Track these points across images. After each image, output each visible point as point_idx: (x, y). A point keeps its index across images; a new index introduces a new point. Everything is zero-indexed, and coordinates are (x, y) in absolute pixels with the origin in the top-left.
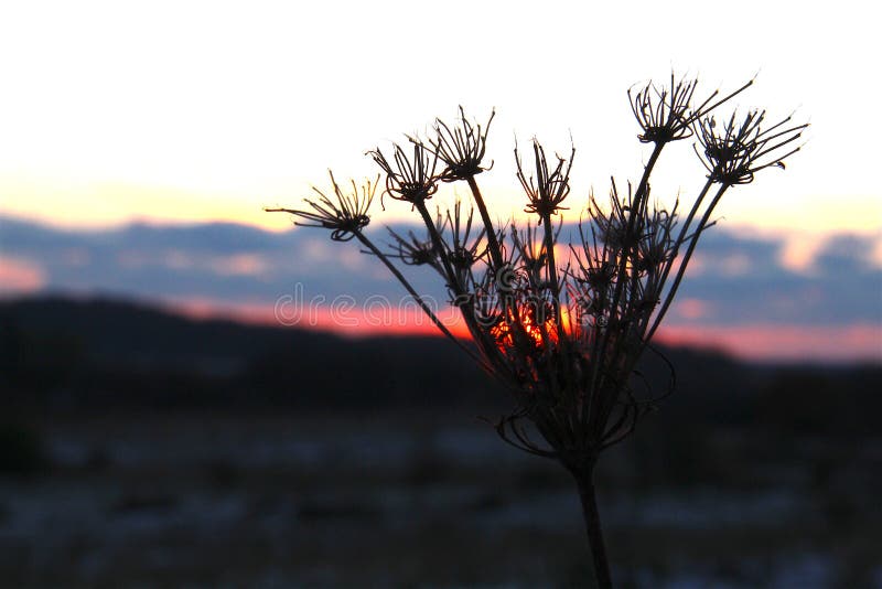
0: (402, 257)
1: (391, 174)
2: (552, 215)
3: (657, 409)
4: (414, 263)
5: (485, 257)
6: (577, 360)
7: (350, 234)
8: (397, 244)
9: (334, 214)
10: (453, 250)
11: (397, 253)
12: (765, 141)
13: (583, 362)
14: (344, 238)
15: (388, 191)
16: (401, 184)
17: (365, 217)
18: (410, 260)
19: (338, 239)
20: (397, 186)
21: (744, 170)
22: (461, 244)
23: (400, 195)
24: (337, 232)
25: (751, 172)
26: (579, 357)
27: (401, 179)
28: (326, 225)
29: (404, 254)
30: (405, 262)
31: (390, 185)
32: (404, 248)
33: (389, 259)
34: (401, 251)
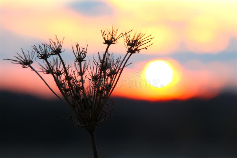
0: (43, 72)
1: (38, 52)
2: (82, 62)
3: (112, 114)
4: (47, 74)
5: (64, 74)
6: (89, 101)
7: (27, 66)
8: (42, 68)
9: (23, 60)
10: (56, 71)
11: (42, 70)
12: (143, 42)
13: (91, 101)
14: (26, 67)
15: (37, 56)
16: (41, 54)
17: (32, 61)
18: (45, 73)
19: (24, 67)
20: (40, 55)
21: (136, 49)
22: (58, 69)
23: (40, 58)
24: (24, 65)
25: (139, 50)
26: (90, 100)
27: (41, 53)
28: (21, 63)
29: (44, 71)
30: (44, 73)
31: (38, 55)
32: (44, 69)
33: (38, 72)
34: (43, 70)
